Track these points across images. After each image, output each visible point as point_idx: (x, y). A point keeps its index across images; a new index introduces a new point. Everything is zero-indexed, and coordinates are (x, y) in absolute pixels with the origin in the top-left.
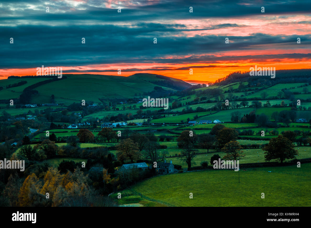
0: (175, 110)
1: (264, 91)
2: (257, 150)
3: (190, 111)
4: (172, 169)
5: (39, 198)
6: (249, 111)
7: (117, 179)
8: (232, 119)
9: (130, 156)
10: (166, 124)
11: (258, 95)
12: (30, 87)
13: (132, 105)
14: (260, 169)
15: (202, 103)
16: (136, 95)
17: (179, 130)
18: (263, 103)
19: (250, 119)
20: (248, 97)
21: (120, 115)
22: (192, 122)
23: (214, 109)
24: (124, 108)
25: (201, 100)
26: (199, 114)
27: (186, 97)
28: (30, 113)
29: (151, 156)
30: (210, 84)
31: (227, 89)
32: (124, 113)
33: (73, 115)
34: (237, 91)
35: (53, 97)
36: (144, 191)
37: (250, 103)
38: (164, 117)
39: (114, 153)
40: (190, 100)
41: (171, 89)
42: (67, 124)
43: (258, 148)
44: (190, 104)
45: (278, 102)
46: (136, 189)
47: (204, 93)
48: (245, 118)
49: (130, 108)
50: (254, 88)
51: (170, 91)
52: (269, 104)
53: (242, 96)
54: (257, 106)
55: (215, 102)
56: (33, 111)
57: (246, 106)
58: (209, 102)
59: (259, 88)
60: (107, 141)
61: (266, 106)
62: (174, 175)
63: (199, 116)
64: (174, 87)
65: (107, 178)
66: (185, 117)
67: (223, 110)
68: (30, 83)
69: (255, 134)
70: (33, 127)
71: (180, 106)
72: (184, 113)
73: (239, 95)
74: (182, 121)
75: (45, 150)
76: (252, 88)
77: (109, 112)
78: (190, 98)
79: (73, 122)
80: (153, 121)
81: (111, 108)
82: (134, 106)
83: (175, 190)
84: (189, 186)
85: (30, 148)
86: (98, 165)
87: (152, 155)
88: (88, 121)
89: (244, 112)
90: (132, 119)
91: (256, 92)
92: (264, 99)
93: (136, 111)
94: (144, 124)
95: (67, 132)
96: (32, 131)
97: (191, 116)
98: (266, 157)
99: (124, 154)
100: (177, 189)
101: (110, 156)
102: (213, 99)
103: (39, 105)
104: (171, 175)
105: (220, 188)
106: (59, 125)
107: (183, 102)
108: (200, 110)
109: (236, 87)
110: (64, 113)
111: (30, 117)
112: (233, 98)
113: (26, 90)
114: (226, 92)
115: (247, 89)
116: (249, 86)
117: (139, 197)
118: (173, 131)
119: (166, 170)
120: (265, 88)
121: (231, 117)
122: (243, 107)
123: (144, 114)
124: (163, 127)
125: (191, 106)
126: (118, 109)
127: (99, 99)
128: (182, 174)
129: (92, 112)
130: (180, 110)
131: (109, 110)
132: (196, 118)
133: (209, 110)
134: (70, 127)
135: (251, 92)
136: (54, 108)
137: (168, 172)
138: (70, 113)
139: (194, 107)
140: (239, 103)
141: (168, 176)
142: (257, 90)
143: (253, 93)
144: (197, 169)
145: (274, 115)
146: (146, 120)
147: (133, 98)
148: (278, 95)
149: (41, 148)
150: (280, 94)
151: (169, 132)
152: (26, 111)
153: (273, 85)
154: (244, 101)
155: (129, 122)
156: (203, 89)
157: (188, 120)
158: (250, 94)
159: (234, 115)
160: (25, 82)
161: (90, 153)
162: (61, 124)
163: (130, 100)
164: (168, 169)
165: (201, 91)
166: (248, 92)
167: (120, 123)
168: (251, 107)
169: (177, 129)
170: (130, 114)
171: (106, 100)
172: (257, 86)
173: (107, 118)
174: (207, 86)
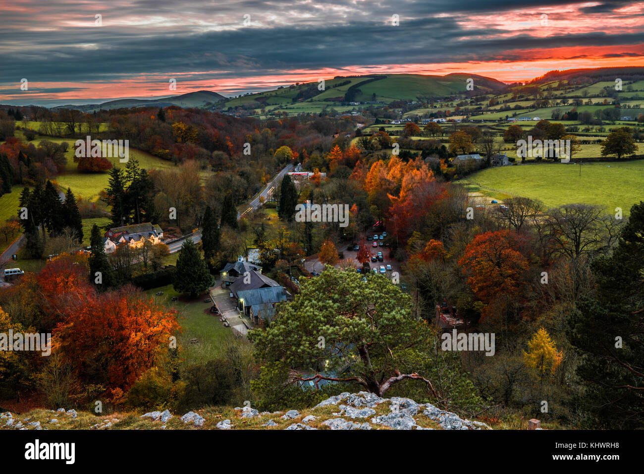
0: (492, 108)
1: (585, 89)
2: (588, 145)
3: (508, 109)
4: (506, 162)
5: (387, 183)
6: (571, 109)
7: (453, 169)
8: (552, 117)
9: (463, 148)
10: (485, 121)
11: (579, 93)
12: (354, 86)
13: (450, 103)
14: (597, 163)
15: (520, 101)
16: (452, 94)
17: (499, 126)
18: (585, 101)
19: (572, 116)
20: (568, 95)
21: (439, 112)
22: (511, 119)
23: (533, 107)
24: (442, 106)
25: (519, 98)
26: (518, 112)
27: (503, 96)
28: (354, 110)
29: (486, 148)
30: (527, 83)
31: (545, 87)
32: (443, 110)
33: (394, 111)
34: (556, 89)
35: (374, 95)
36: (481, 181)
37: (571, 101)
38: (483, 114)
39: (447, 145)
40: (506, 98)
41: (486, 88)
42: (390, 120)
43: (589, 144)
44: (507, 102)
45: (601, 100)
46: (472, 179)
47: (522, 91)
48: (567, 115)
49: (447, 106)
50: (574, 86)
51: (484, 90)
52: (591, 102)
53: (562, 94)
54: (578, 104)
55: (533, 100)
56: (357, 108)
57: (566, 104)
58: (527, 100)
59: (580, 86)
60: (432, 135)
61: (587, 104)
62: (509, 167)
63: (517, 113)
64: (489, 87)
65: (444, 168)
66: (503, 115)
67: (542, 107)
68: (354, 82)
69: (580, 130)
70: (359, 123)
71: (498, 104)
72: (501, 110)
73: (558, 93)
74: (501, 118)
75: (380, 141)
76: (572, 86)
77: (427, 110)
78: (506, 96)
79: (395, 118)
80: (472, 118)
81: (429, 105)
82: (452, 104)
83: (513, 181)
84: (528, 178)
85: (367, 139)
86: (434, 155)
87: (487, 146)
88: (408, 117)
89: (565, 109)
90: (451, 116)
91: (576, 90)
92: (585, 97)
93: (454, 109)
94: (463, 121)
95: (391, 127)
96: (359, 126)
97: (510, 114)
98: (603, 152)
99: (456, 145)
100: (515, 180)
101: (444, 147)
102: (532, 97)
103: (362, 103)
104: (506, 167)
105: (561, 180)
106: (383, 121)
107: (500, 100)
108: (518, 108)
109: (555, 85)
110: (386, 110)
111: (355, 114)
112: (552, 96)
113: (350, 88)
114: (544, 90)
115: (567, 87)
116: (569, 84)
117: (477, 186)
118: (494, 127)
119: (500, 162)
120: (585, 86)
121: (551, 115)
122: (563, 105)
123: (462, 111)
124: (483, 124)
125: (508, 104)
126: (435, 107)
127: (417, 98)
128: (516, 166)
129: (411, 110)
130: (498, 107)
131: (428, 108)
132: (515, 115)
133: (527, 108)
134: (393, 122)
135: (571, 90)
136: (376, 106)
137: (502, 164)
138: (391, 110)
139: (512, 105)
140: (559, 101)
141: (503, 168)
142: (577, 89)
143: (573, 91)
144: (531, 162)
145: (597, 113)
146: (465, 117)
147: (449, 96)
148: (600, 94)
149: (376, 139)
150: (602, 92)
151: (489, 127)
152: (351, 108)
153: (594, 84)
154: (564, 99)
155: (448, 118)
156: (520, 88)
157: (507, 117)
158: (569, 92)
159: (556, 113)
160: (350, 82)
161: (422, 144)
162: (385, 119)
163: (446, 98)
164: (502, 161)
165: (517, 89)
166: (568, 90)
167: (440, 119)
168: (571, 105)
169: (497, 126)
170: (449, 111)
171: (423, 99)
172: (577, 84)
173: (426, 115)
174: (524, 84)
